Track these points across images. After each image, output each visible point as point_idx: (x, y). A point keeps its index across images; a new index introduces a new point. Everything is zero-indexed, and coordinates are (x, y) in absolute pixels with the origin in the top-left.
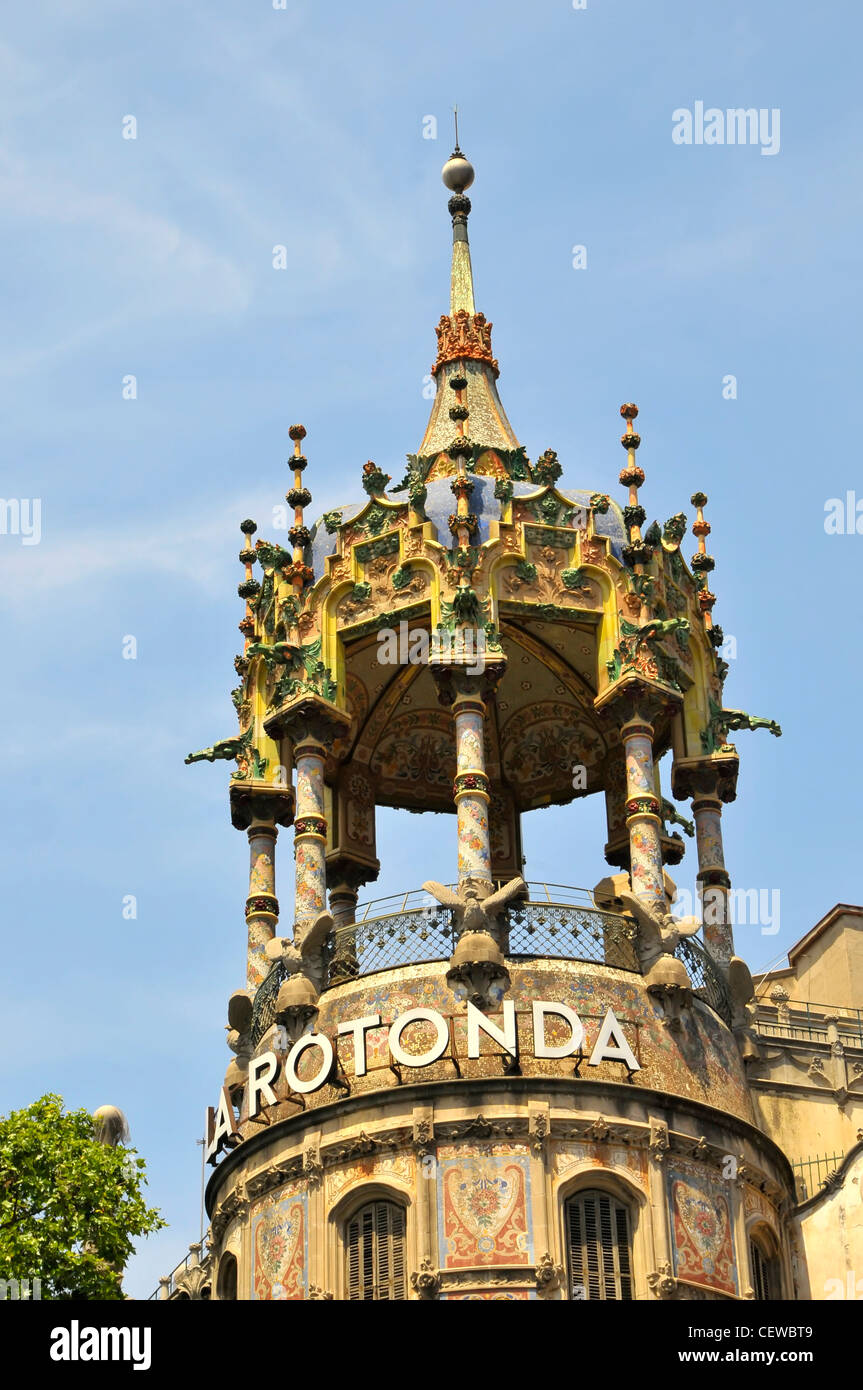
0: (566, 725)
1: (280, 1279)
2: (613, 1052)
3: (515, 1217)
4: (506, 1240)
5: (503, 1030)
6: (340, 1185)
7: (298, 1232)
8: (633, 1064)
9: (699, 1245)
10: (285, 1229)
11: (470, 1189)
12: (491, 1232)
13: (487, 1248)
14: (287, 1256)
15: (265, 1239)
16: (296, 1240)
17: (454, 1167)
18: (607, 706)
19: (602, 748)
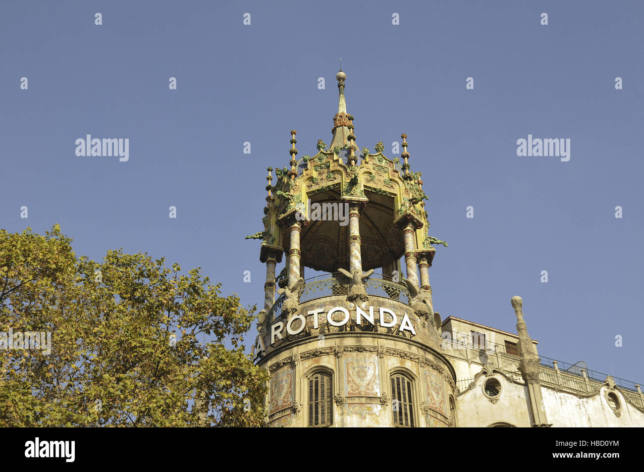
0: (370, 245)
1: (282, 399)
2: (407, 328)
3: (373, 380)
4: (370, 387)
5: (369, 316)
6: (307, 366)
7: (289, 382)
8: (414, 333)
9: (435, 397)
10: (284, 382)
11: (357, 369)
12: (364, 383)
13: (363, 389)
14: (285, 391)
15: (276, 386)
16: (289, 385)
17: (351, 361)
18: (398, 223)
19: (381, 253)
